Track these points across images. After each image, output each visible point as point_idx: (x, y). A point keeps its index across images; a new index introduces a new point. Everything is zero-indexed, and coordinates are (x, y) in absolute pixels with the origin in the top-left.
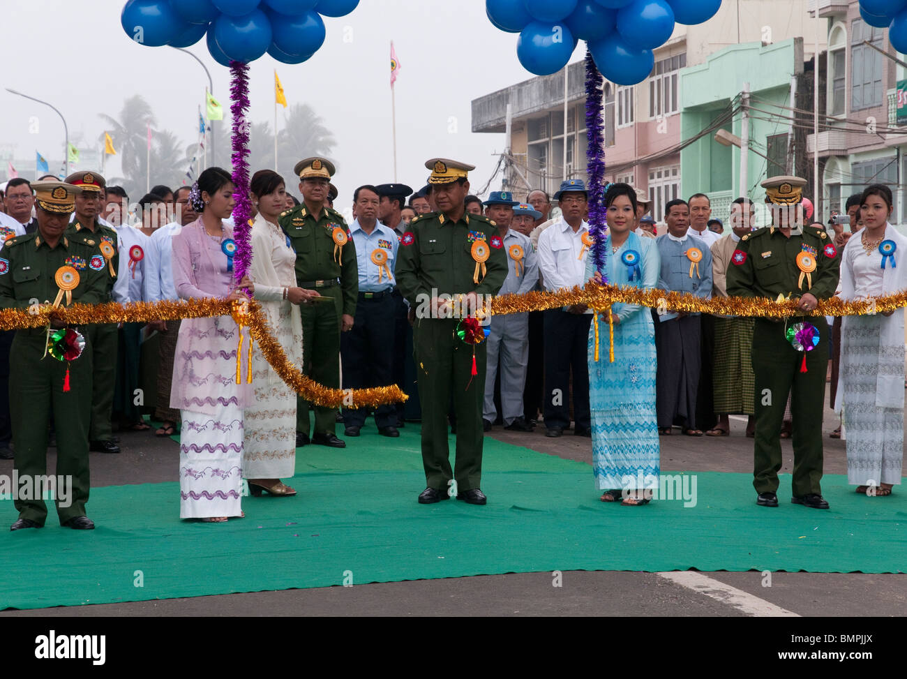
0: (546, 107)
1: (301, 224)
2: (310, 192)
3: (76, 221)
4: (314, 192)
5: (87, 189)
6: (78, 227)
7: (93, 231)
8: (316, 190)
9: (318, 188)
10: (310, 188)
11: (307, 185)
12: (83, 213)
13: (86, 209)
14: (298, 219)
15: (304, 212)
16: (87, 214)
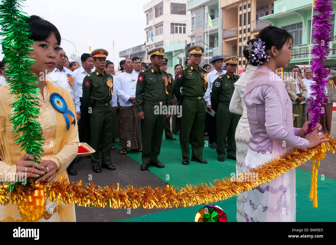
0: (133, 53)
1: (191, 73)
2: (195, 60)
3: (96, 71)
4: (196, 60)
5: (101, 56)
6: (98, 74)
7: (104, 75)
8: (197, 59)
9: (198, 59)
10: (194, 59)
11: (193, 57)
12: (99, 67)
13: (101, 66)
14: (190, 71)
15: (192, 68)
16: (102, 68)
